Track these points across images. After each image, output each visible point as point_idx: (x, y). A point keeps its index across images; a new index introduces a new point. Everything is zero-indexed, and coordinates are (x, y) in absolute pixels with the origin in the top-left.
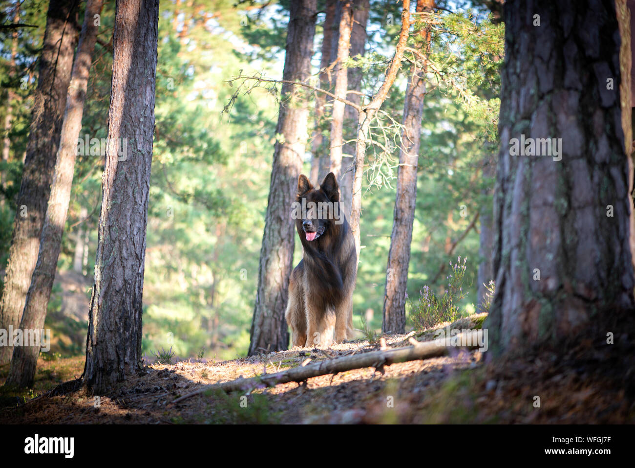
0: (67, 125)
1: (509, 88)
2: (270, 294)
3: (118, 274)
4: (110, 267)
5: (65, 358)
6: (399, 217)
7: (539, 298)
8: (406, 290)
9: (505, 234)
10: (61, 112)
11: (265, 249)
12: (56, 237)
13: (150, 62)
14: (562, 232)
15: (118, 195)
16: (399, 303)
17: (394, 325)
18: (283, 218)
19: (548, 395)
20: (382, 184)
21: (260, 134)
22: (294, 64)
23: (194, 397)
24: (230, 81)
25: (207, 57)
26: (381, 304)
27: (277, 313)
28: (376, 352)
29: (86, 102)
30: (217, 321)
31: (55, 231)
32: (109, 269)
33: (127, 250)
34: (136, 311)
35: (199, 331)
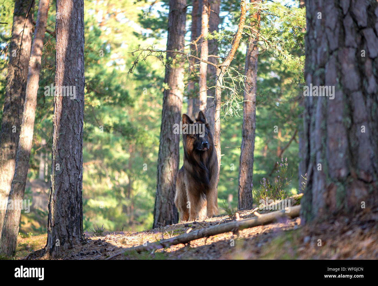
0: (29, 86)
1: (310, 48)
2: (165, 188)
3: (66, 180)
4: (60, 175)
5: (35, 235)
6: (245, 134)
7: (335, 182)
8: (252, 181)
9: (312, 142)
10: (25, 78)
11: (161, 159)
12: (26, 158)
13: (79, 42)
14: (349, 139)
15: (63, 129)
16: (248, 190)
17: (245, 204)
18: (171, 139)
19: (344, 244)
20: (233, 114)
21: (154, 86)
22: (173, 40)
23: (118, 257)
24: (132, 53)
25: (118, 38)
26: (237, 191)
27: (170, 200)
28: (233, 222)
29: (41, 70)
30: (132, 207)
31: (25, 154)
32: (60, 177)
33: (71, 164)
34: (78, 203)
35: (122, 214)
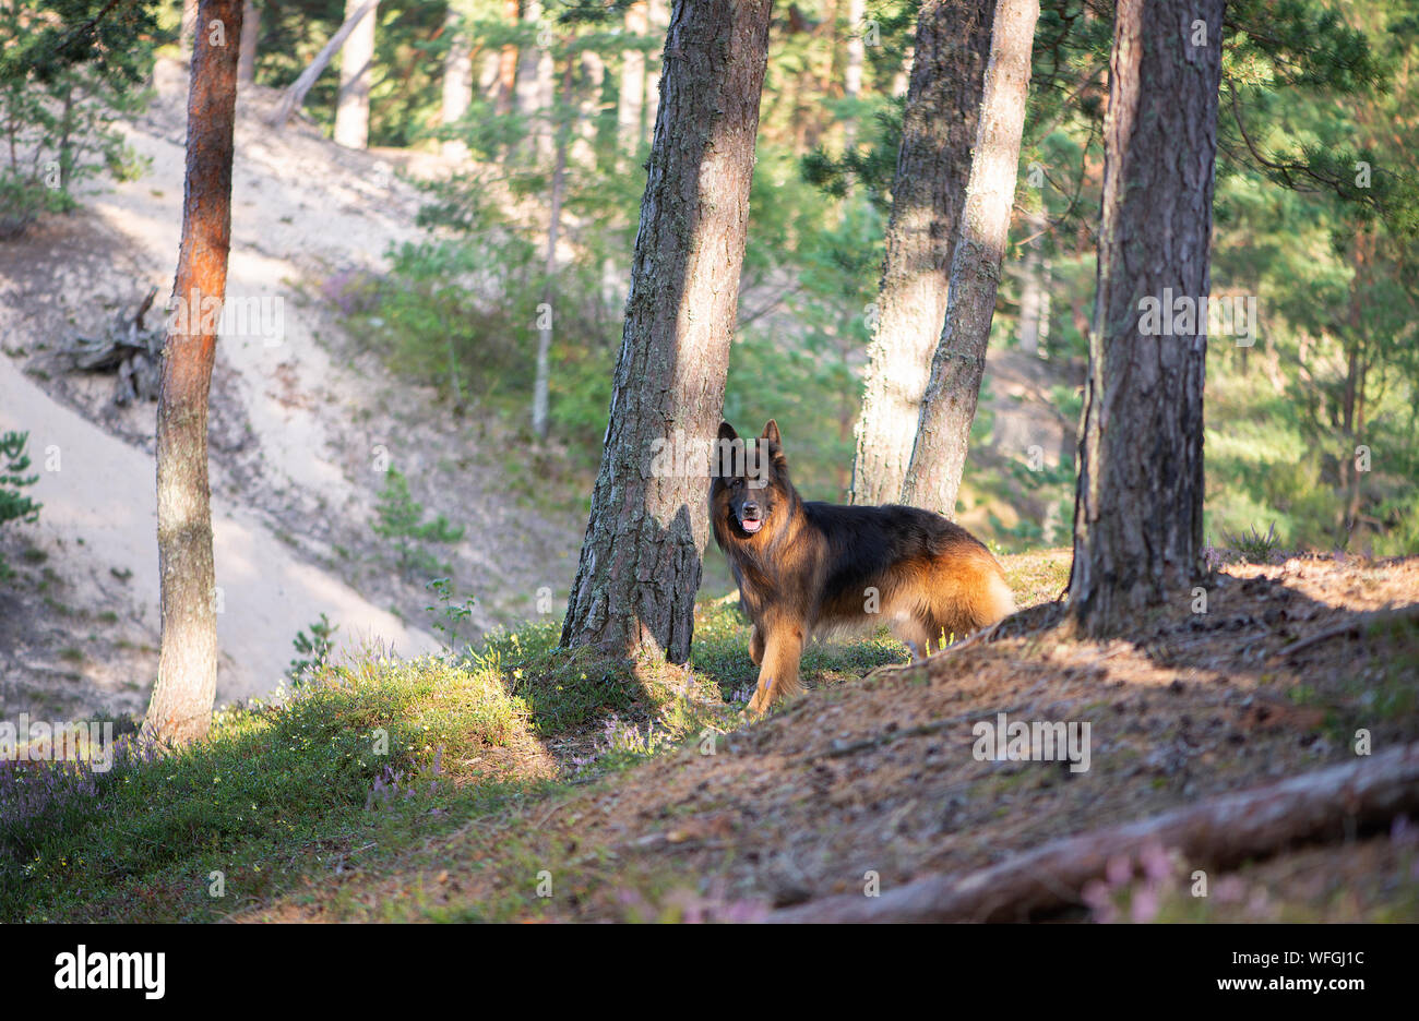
0: (1007, 7)
3: (1147, 355)
4: (1126, 337)
12: (988, 268)
15: (1142, 167)
23: (1332, 641)
31: (984, 256)
32: (1125, 342)
34: (1188, 440)
35: (1316, 488)
